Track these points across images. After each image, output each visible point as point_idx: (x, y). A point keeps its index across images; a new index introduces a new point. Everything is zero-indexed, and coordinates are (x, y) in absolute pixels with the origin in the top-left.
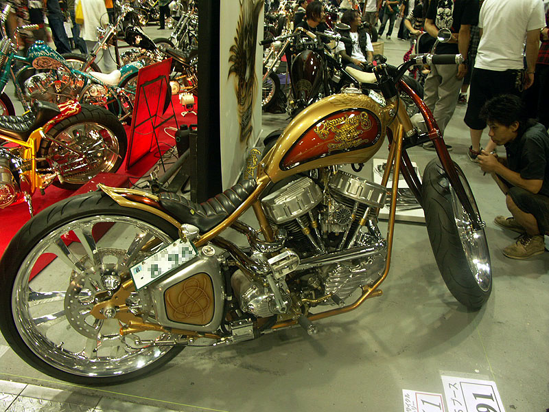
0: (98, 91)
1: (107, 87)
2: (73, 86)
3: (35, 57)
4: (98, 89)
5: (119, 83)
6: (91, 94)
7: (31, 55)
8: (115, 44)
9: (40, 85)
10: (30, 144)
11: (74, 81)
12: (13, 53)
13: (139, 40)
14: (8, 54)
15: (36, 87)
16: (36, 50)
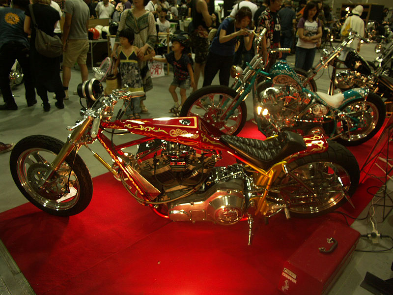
0: (321, 111)
1: (329, 108)
2: (300, 103)
3: (277, 74)
4: (322, 108)
5: (340, 106)
6: (314, 112)
7: (274, 72)
8: (334, 65)
9: (273, 97)
10: (270, 174)
11: (302, 98)
12: (260, 69)
13: (358, 64)
14: (256, 70)
15: (270, 99)
16: (279, 68)
